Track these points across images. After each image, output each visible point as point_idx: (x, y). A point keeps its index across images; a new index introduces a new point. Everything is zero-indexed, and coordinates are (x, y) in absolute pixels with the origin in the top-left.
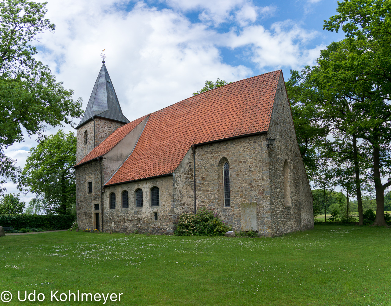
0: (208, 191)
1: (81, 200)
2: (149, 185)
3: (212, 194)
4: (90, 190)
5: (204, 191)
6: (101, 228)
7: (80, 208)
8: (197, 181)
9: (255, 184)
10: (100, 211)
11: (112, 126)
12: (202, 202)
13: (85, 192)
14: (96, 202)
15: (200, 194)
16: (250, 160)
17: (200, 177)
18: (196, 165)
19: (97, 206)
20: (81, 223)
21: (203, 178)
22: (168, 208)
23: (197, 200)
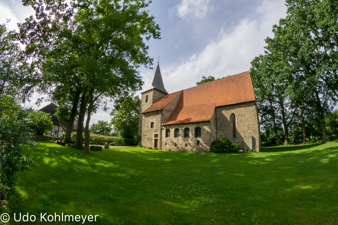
0: (224, 130)
1: (145, 131)
2: (194, 126)
3: (226, 132)
4: (152, 126)
5: (222, 130)
6: (158, 147)
7: (144, 135)
8: (218, 125)
9: (250, 126)
10: (159, 138)
11: (161, 94)
12: (221, 136)
13: (149, 127)
14: (156, 133)
15: (220, 132)
16: (247, 115)
17: (220, 123)
18: (217, 117)
19: (156, 136)
20: (144, 143)
21: (221, 124)
22: (207, 139)
23: (218, 135)
